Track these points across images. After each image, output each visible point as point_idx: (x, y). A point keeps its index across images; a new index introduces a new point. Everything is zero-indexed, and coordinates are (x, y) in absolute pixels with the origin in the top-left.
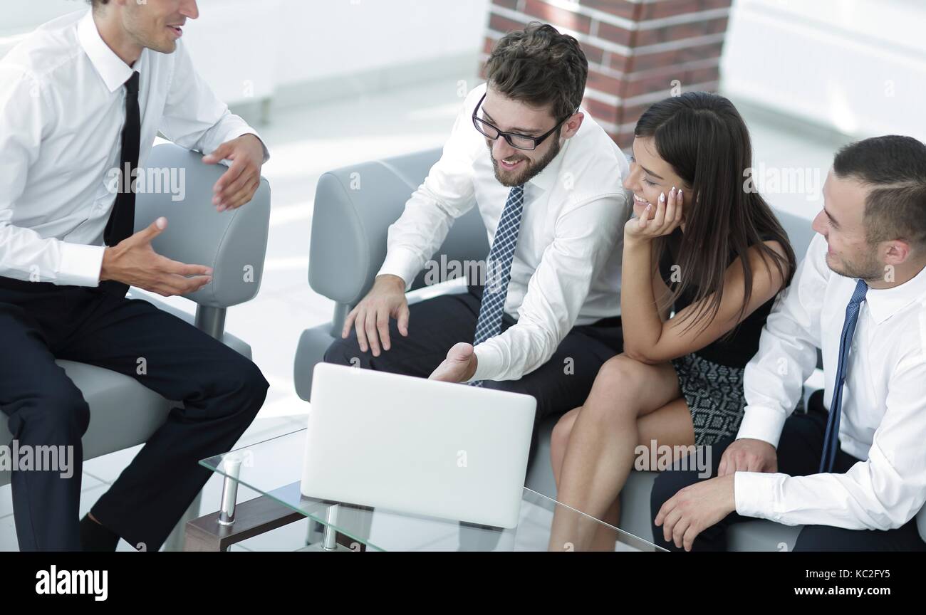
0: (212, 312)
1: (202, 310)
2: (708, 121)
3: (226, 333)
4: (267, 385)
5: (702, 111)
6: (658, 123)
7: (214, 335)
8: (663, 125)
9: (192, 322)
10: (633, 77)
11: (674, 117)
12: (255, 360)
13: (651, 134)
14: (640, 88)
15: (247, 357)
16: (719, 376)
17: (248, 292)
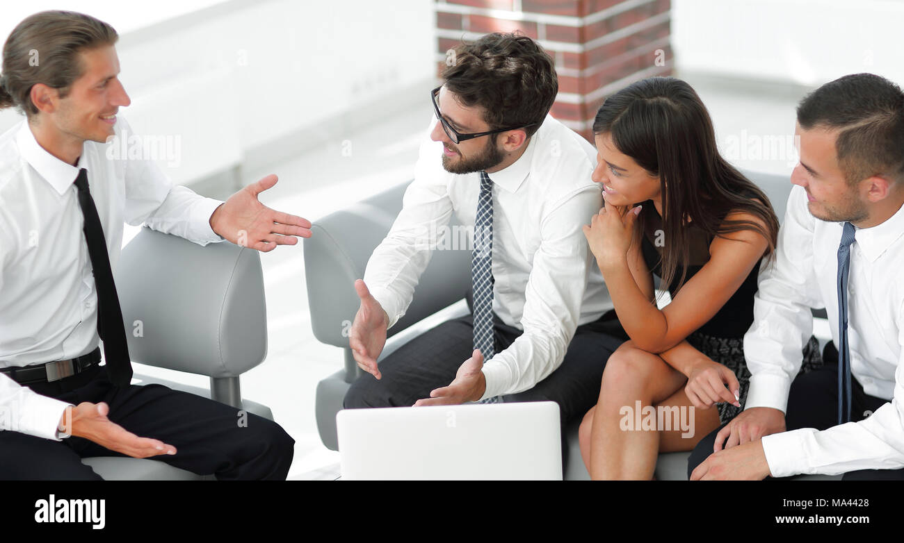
0: (226, 381)
1: (216, 382)
2: (660, 109)
3: (243, 400)
5: (655, 100)
6: (613, 119)
7: (232, 404)
8: (619, 119)
9: (209, 396)
10: (589, 72)
11: (627, 109)
12: (277, 420)
13: (607, 130)
14: (597, 82)
15: (269, 419)
16: (731, 349)
17: (256, 354)
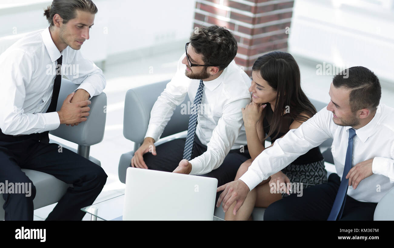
0: (84, 148)
1: (80, 148)
2: (281, 63)
3: (91, 157)
4: (107, 176)
5: (279, 59)
6: (262, 65)
7: (85, 157)
8: (263, 65)
9: (76, 152)
10: (253, 47)
11: (268, 62)
12: (102, 166)
13: (259, 69)
14: (256, 52)
16: (292, 168)
17: (98, 139)
